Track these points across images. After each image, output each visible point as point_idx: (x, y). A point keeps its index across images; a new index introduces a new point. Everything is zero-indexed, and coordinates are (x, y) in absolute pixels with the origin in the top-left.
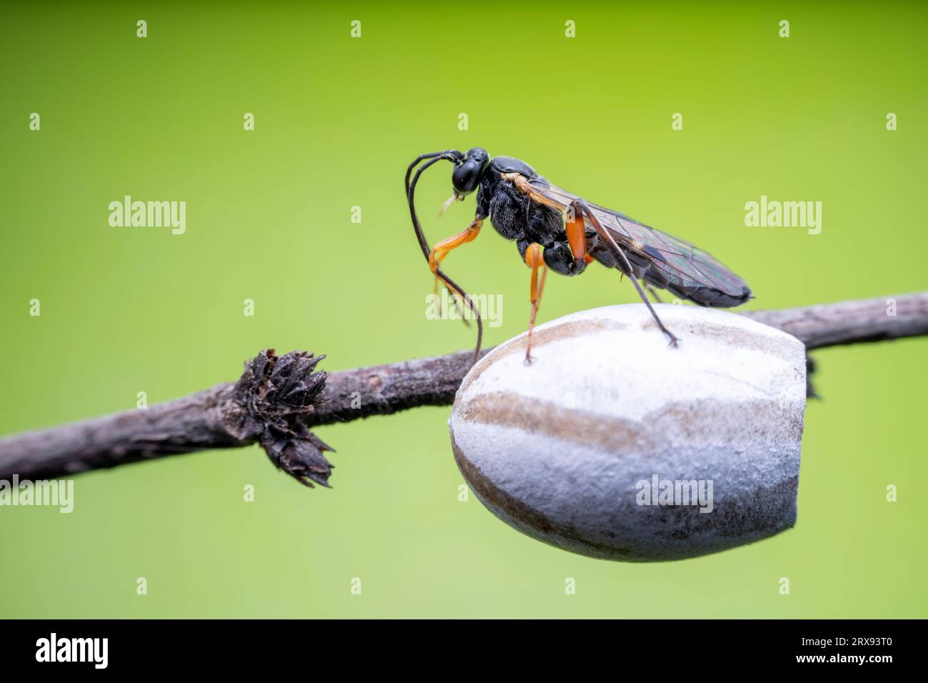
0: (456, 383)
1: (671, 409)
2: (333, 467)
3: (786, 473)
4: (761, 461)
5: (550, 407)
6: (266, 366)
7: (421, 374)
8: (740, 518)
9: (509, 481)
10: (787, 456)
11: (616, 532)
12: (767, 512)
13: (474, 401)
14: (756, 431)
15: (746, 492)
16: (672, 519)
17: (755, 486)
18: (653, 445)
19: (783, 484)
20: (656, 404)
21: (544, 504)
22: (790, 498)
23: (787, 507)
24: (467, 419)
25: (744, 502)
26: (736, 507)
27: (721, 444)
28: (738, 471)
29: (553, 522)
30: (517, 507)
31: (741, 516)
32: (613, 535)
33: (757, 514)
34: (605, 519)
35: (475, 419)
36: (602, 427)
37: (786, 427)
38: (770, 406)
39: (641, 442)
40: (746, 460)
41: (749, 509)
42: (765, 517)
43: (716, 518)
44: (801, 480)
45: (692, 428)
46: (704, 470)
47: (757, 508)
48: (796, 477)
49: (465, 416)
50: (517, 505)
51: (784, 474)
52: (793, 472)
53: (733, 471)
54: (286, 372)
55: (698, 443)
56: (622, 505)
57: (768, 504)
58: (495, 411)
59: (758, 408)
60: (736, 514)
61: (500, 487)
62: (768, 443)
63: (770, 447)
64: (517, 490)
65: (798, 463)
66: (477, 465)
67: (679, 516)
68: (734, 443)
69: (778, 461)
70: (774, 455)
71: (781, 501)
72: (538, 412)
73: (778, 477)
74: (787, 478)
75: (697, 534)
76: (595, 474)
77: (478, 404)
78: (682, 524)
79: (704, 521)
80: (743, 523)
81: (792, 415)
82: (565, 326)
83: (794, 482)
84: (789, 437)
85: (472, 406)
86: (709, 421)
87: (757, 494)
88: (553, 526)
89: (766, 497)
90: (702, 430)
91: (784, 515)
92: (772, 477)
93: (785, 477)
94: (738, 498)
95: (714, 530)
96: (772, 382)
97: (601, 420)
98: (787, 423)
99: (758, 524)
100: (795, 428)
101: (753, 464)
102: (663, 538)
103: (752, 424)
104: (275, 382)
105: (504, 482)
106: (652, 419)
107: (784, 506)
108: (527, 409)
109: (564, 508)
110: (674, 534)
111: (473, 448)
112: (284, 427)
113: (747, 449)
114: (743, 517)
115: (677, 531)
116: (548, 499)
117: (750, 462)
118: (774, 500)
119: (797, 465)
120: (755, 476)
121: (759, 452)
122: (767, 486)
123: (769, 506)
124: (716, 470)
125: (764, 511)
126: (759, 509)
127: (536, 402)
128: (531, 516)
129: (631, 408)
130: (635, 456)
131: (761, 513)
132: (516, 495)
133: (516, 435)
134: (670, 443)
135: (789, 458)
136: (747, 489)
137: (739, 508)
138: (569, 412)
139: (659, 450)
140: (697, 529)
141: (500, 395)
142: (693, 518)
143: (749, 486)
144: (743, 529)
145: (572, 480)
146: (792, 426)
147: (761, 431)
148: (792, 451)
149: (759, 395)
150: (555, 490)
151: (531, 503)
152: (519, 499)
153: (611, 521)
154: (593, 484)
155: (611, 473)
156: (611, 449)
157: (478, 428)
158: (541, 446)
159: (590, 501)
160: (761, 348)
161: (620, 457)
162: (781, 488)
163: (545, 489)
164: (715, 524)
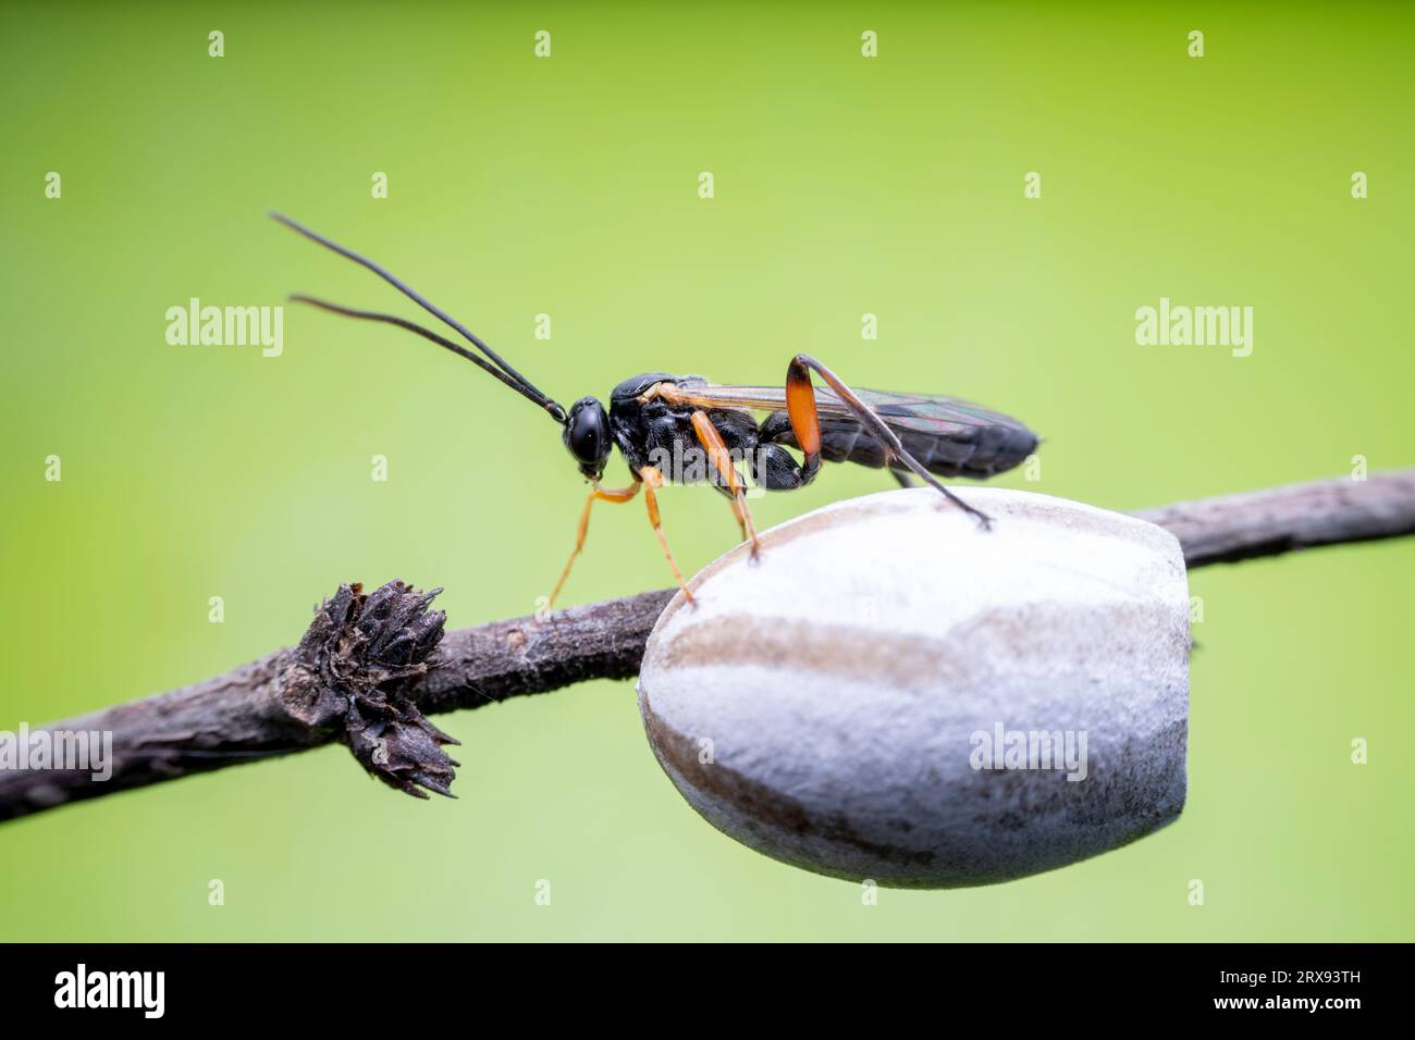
1: (990, 619)
2: (458, 765)
3: (1169, 714)
4: (1131, 694)
5: (803, 627)
6: (350, 608)
7: (589, 624)
8: (1102, 789)
9: (740, 752)
10: (1169, 687)
11: (913, 820)
12: (1142, 779)
13: (679, 638)
14: (1120, 649)
15: (1111, 745)
16: (999, 793)
17: (1123, 735)
18: (965, 673)
19: (1165, 733)
20: (967, 609)
21: (799, 782)
22: (1175, 755)
23: (1173, 773)
24: (669, 666)
25: (1108, 762)
26: (1096, 771)
27: (1068, 668)
28: (1097, 711)
29: (811, 814)
30: (754, 796)
31: (1103, 787)
32: (907, 827)
33: (1127, 784)
34: (894, 800)
35: (684, 662)
36: (885, 650)
37: (1164, 643)
38: (1138, 611)
39: (947, 669)
40: (1108, 693)
41: (1116, 775)
42: (1140, 789)
43: (1066, 790)
44: (1190, 726)
45: (1023, 644)
46: (1045, 710)
47: (1128, 772)
48: (1184, 722)
49: (666, 663)
50: (756, 791)
51: (1166, 716)
52: (1178, 713)
53: (1089, 710)
54: (383, 611)
55: (1033, 666)
56: (921, 773)
57: (1144, 766)
58: (714, 645)
59: (1121, 615)
60: (1096, 783)
61: (727, 764)
62: (1140, 667)
63: (1143, 672)
64: (753, 765)
65: (1185, 698)
66: (689, 735)
67: (1009, 787)
68: (1088, 666)
69: (1154, 695)
70: (1149, 685)
71: (1162, 762)
72: (784, 637)
73: (1157, 722)
74: (1171, 723)
75: (1037, 819)
76: (878, 723)
77: (686, 641)
78: (1015, 801)
79: (1049, 795)
80: (1107, 799)
81: (1172, 625)
82: (816, 519)
83: (1180, 729)
84: (1170, 657)
85: (678, 645)
86: (1047, 634)
87: (1127, 749)
88: (813, 820)
89: (1141, 753)
90: (1038, 648)
91: (1168, 788)
92: (1148, 720)
93: (1168, 720)
94: (1099, 755)
95: (1063, 813)
96: (1138, 579)
97: (883, 639)
98: (1165, 637)
99: (1129, 801)
100: (1178, 645)
101: (1118, 699)
102: (985, 827)
103: (1113, 638)
104: (366, 629)
105: (734, 755)
106: (961, 634)
107: (1167, 770)
108: (766, 634)
109: (830, 787)
110: (1002, 821)
111: (682, 707)
112: (380, 701)
113: (1109, 676)
114: (1108, 789)
115: (1007, 815)
116: (805, 773)
117: (1113, 697)
118: (1152, 759)
119: (1185, 702)
120: (1122, 718)
121: (1127, 681)
122: (1141, 735)
123: (1145, 770)
124: (1064, 709)
125: (1138, 778)
126: (1131, 773)
127: (780, 622)
128: (778, 807)
129: (930, 620)
130: (939, 690)
131: (1134, 781)
132: (753, 774)
133: (751, 676)
134: (990, 668)
135: (1172, 690)
136: (1112, 739)
137: (1101, 772)
138: (832, 630)
139: (975, 679)
140: (1038, 810)
141: (722, 621)
142: (1031, 789)
143: (1114, 734)
144: (1107, 810)
145: (843, 738)
146: (1172, 641)
147: (1127, 649)
148: (1175, 679)
149: (1119, 597)
150: (816, 757)
151: (777, 783)
152: (758, 781)
153: (904, 801)
154: (876, 741)
155: (903, 720)
156: (902, 681)
157: (688, 675)
158: (788, 687)
159: (869, 769)
160: (1116, 533)
161: (916, 693)
162: (1162, 738)
163: (801, 756)
164: (1064, 800)
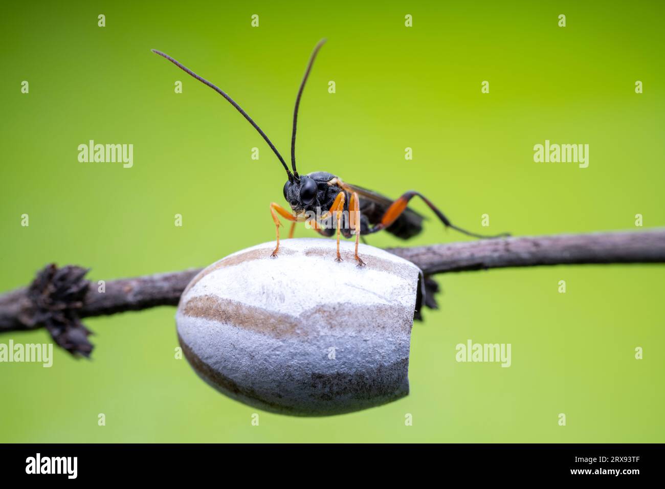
0: (182, 290)
1: (320, 309)
2: (94, 347)
3: (400, 356)
4: (382, 347)
5: (239, 306)
6: (50, 275)
7: (159, 284)
8: (368, 386)
9: (210, 357)
10: (400, 344)
11: (282, 394)
12: (386, 382)
13: (189, 302)
14: (379, 326)
15: (372, 368)
16: (320, 386)
17: (378, 364)
18: (306, 334)
19: (397, 364)
20: (310, 305)
21: (233, 373)
22: (402, 373)
23: (401, 380)
24: (185, 314)
25: (370, 375)
26: (365, 379)
27: (354, 334)
28: (365, 353)
29: (240, 386)
30: (216, 376)
31: (368, 385)
32: (280, 396)
33: (379, 384)
34: (274, 385)
35: (190, 314)
36: (272, 320)
37: (400, 324)
38: (390, 309)
39: (298, 331)
40: (371, 346)
41: (374, 380)
42: (386, 387)
43: (351, 386)
44: (410, 361)
45: (334, 322)
46: (342, 352)
47: (380, 380)
48: (407, 359)
49: (184, 312)
50: (216, 374)
51: (398, 356)
52: (404, 355)
53: (362, 353)
54: (63, 278)
55: (338, 333)
56: (285, 375)
57: (387, 377)
58: (202, 308)
59: (381, 310)
60: (365, 383)
61: (205, 361)
62: (387, 335)
63: (389, 337)
64: (215, 363)
65: (408, 349)
66: (190, 346)
67: (324, 383)
68: (363, 334)
69: (393, 347)
70: (391, 343)
71: (396, 375)
72: (230, 309)
73: (394, 358)
74: (400, 359)
75: (338, 397)
76: (267, 352)
77: (192, 304)
78: (327, 389)
79: (343, 388)
80: (370, 390)
81: (405, 316)
82: (254, 252)
83: (405, 362)
84: (402, 330)
85: (189, 305)
86: (346, 318)
87: (379, 370)
88: (240, 389)
89: (385, 372)
90: (340, 325)
91: (400, 386)
92: (389, 358)
93: (399, 358)
94: (366, 372)
95: (350, 395)
96: (392, 293)
97: (272, 316)
98: (401, 321)
99: (381, 391)
100: (406, 325)
101: (376, 349)
102: (315, 399)
103: (376, 321)
104: (55, 285)
105: (207, 358)
106: (306, 316)
107: (399, 379)
108: (223, 307)
109: (247, 376)
110: (322, 397)
111: (188, 334)
112: (60, 317)
113: (372, 338)
114: (370, 386)
115: (324, 394)
116: (236, 370)
117: (374, 347)
118: (391, 374)
119: (407, 350)
120: (377, 357)
121: (380, 341)
122: (386, 364)
123: (388, 379)
124: (350, 352)
125: (385, 382)
126: (381, 380)
127: (230, 302)
128: (225, 382)
129: (292, 308)
130: (294, 340)
131: (383, 383)
132: (215, 367)
133: (215, 325)
134: (318, 332)
135: (402, 345)
136: (372, 366)
137: (367, 379)
138: (250, 309)
139: (310, 337)
140: (338, 393)
141: (207, 297)
142: (334, 385)
143: (373, 364)
144: (371, 394)
145: (252, 357)
146: (404, 323)
147: (382, 326)
148: (404, 340)
149: (382, 302)
150: (241, 364)
151: (225, 373)
152: (217, 370)
153: (278, 386)
154: (265, 360)
155: (278, 353)
156: (278, 336)
157: (192, 320)
158: (231, 333)
159: (263, 371)
160: (386, 270)
161: (283, 341)
162: (396, 366)
163: (234, 363)
164: (350, 390)
